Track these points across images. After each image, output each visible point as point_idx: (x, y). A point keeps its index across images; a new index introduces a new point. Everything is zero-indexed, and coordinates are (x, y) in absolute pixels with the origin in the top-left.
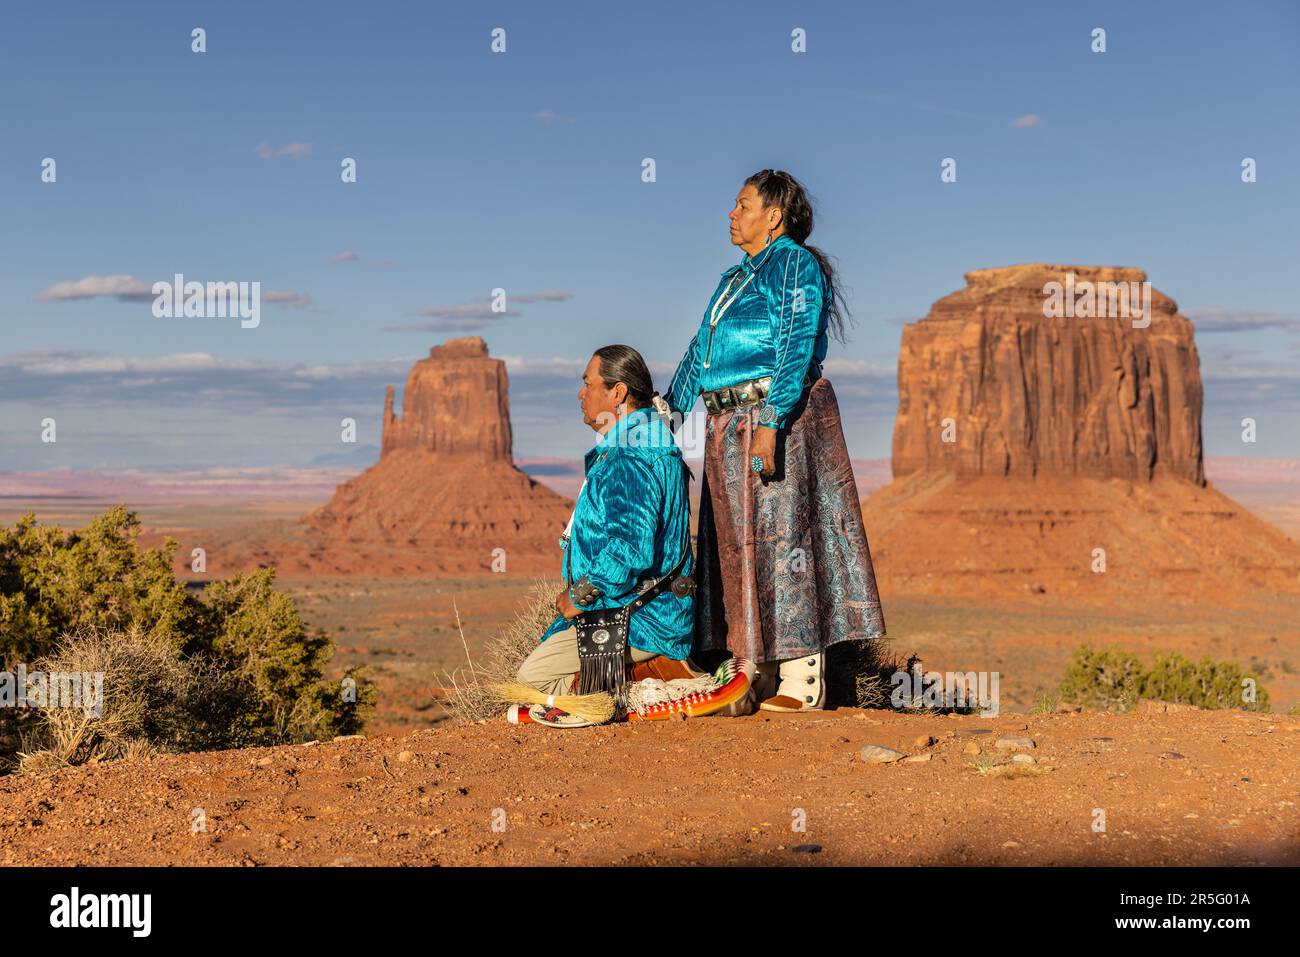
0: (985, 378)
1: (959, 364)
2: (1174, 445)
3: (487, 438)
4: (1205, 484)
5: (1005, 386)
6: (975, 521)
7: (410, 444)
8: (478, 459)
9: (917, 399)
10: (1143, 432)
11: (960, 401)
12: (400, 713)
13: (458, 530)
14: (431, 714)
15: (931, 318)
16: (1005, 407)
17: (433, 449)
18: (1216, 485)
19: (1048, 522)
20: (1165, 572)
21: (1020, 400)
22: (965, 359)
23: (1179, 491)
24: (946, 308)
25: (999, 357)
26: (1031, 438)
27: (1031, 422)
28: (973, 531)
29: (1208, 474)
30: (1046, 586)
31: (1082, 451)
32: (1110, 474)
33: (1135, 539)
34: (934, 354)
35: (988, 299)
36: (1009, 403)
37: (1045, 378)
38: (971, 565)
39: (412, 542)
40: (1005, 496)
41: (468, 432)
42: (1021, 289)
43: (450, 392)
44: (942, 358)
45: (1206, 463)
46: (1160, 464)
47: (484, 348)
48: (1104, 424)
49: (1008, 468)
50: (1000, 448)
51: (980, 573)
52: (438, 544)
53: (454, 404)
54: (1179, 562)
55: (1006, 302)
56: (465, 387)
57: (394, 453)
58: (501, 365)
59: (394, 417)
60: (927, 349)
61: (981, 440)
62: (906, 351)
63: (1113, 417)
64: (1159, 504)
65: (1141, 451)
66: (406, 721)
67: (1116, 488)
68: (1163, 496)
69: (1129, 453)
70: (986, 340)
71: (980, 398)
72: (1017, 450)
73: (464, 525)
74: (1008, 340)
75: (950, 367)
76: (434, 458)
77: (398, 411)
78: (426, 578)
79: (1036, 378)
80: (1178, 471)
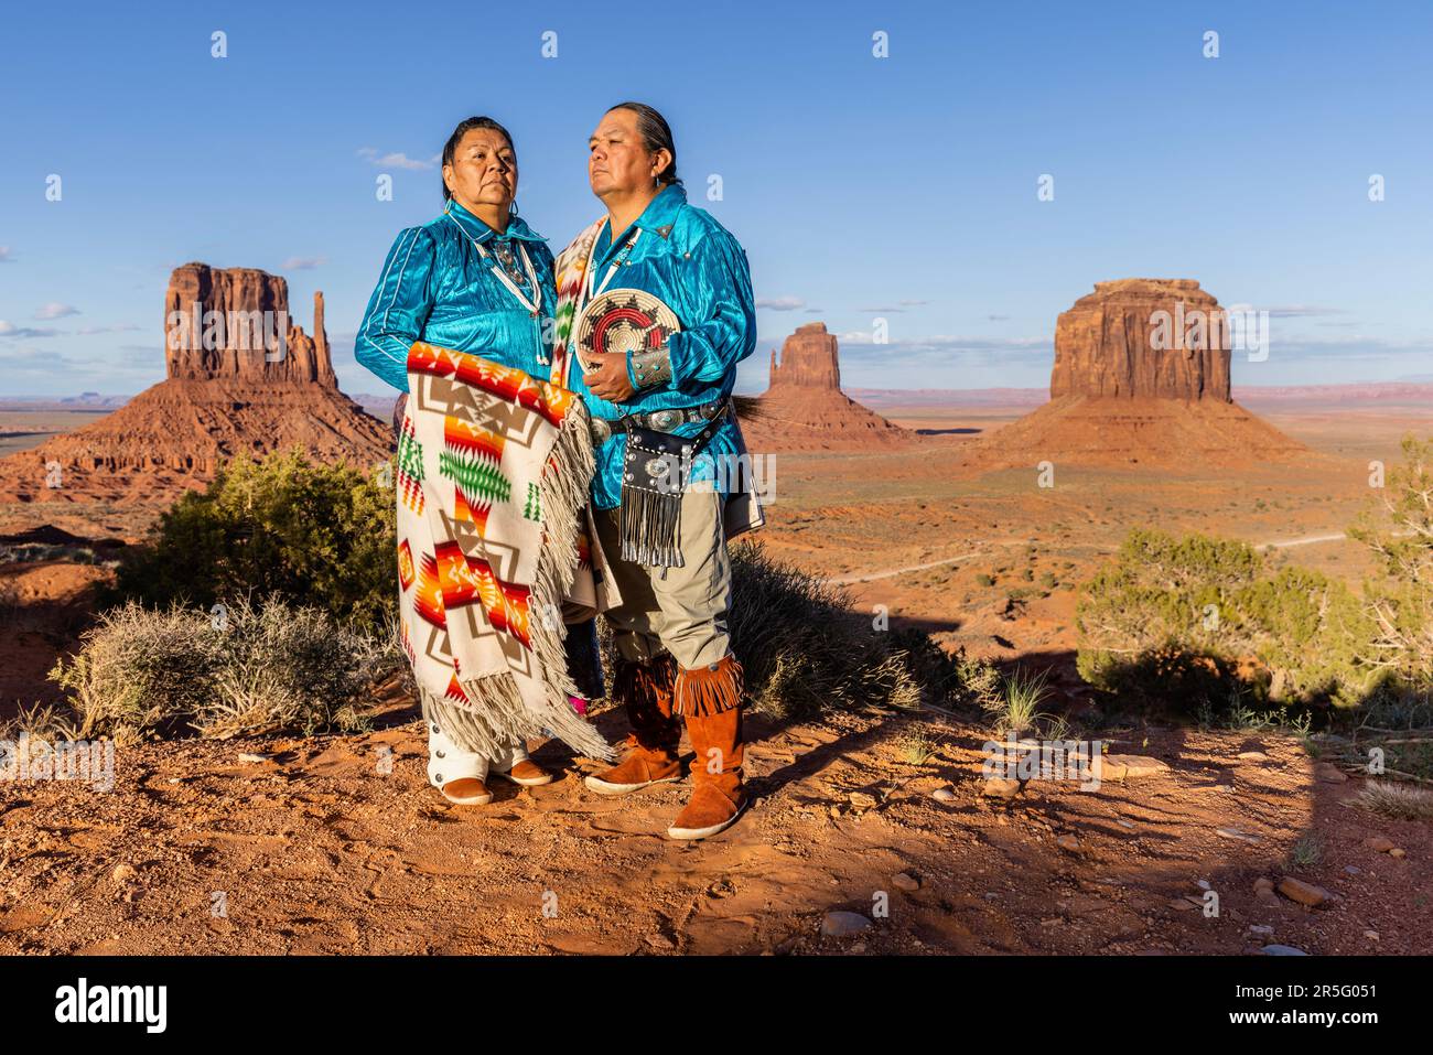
0: (1105, 343)
1: (1090, 335)
2: (1214, 379)
3: (826, 378)
4: (1231, 402)
5: (1116, 347)
6: (1098, 423)
7: (785, 381)
8: (822, 388)
9: (1065, 354)
10: (1196, 373)
11: (1090, 356)
12: (778, 525)
13: (811, 426)
14: (795, 526)
15: (1074, 309)
16: (1116, 358)
17: (797, 384)
18: (1237, 402)
19: (1139, 423)
20: (1207, 451)
21: (1124, 355)
22: (1093, 332)
23: (1215, 406)
24: (1083, 304)
25: (1113, 331)
26: (1131, 376)
27: (1131, 367)
28: (1096, 428)
29: (1233, 396)
30: (1137, 458)
31: (1160, 383)
32: (1176, 396)
33: (1189, 433)
34: (1076, 329)
35: (1107, 299)
36: (1118, 356)
37: (1139, 343)
38: (1095, 447)
39: (786, 434)
40: (1116, 409)
41: (816, 374)
42: (1127, 293)
43: (807, 353)
44: (1080, 332)
45: (1232, 390)
46: (1205, 391)
47: (825, 328)
48: (1173, 369)
49: (1117, 392)
50: (1112, 382)
51: (1100, 451)
52: (800, 435)
53: (808, 359)
54: (1215, 445)
55: (1117, 300)
56: (814, 350)
57: (776, 386)
58: (834, 337)
59: (776, 366)
60: (1071, 328)
61: (1102, 377)
62: (1060, 328)
63: (1178, 365)
64: (1204, 413)
65: (1194, 383)
66: (781, 529)
67: (1179, 404)
68: (1206, 409)
69: (1187, 384)
70: (1105, 321)
71: (1102, 354)
72: (1122, 383)
73: (814, 425)
74: (1118, 321)
75: (1084, 337)
76: (797, 388)
77: (778, 363)
78: (794, 453)
79: (1134, 343)
80: (1216, 394)
